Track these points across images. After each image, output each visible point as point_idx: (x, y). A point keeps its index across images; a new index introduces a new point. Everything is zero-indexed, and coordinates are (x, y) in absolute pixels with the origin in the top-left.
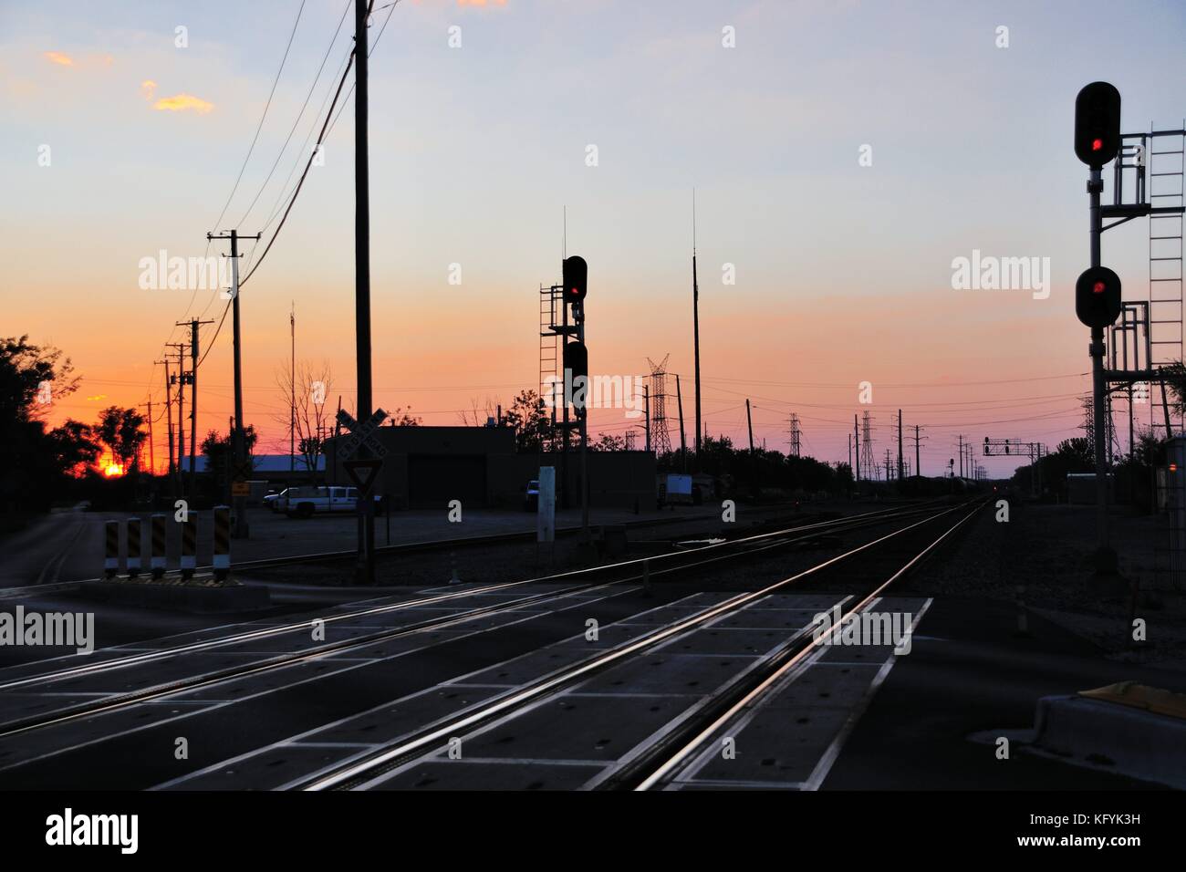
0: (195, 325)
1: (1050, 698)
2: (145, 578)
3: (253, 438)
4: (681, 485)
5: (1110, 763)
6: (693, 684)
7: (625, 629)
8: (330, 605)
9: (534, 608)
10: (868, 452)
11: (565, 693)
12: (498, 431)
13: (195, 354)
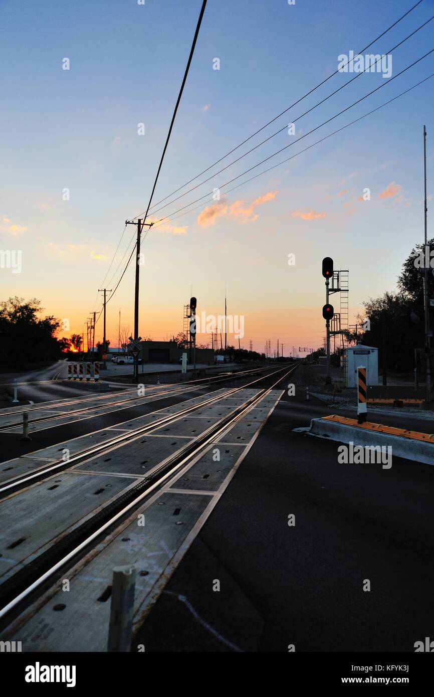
0: (95, 313)
1: (314, 419)
2: (78, 380)
3: (109, 343)
4: (221, 358)
5: (328, 436)
6: (220, 414)
7: (203, 398)
8: (125, 389)
9: (180, 391)
10: (270, 350)
11: (185, 416)
12: (173, 343)
13: (94, 321)
